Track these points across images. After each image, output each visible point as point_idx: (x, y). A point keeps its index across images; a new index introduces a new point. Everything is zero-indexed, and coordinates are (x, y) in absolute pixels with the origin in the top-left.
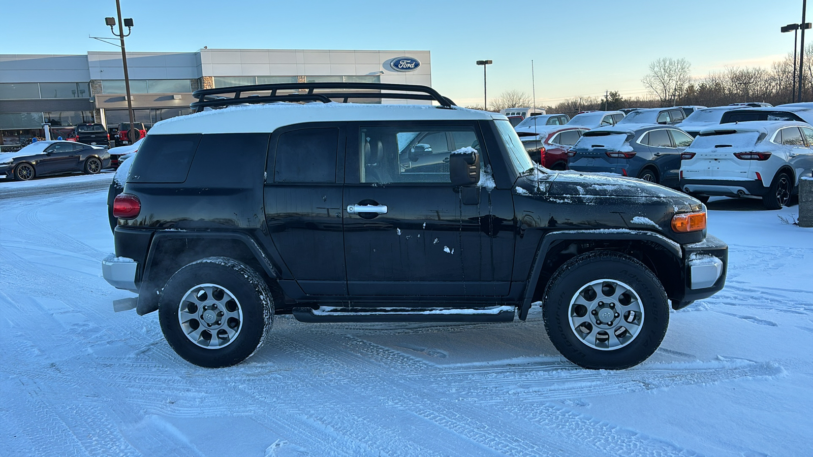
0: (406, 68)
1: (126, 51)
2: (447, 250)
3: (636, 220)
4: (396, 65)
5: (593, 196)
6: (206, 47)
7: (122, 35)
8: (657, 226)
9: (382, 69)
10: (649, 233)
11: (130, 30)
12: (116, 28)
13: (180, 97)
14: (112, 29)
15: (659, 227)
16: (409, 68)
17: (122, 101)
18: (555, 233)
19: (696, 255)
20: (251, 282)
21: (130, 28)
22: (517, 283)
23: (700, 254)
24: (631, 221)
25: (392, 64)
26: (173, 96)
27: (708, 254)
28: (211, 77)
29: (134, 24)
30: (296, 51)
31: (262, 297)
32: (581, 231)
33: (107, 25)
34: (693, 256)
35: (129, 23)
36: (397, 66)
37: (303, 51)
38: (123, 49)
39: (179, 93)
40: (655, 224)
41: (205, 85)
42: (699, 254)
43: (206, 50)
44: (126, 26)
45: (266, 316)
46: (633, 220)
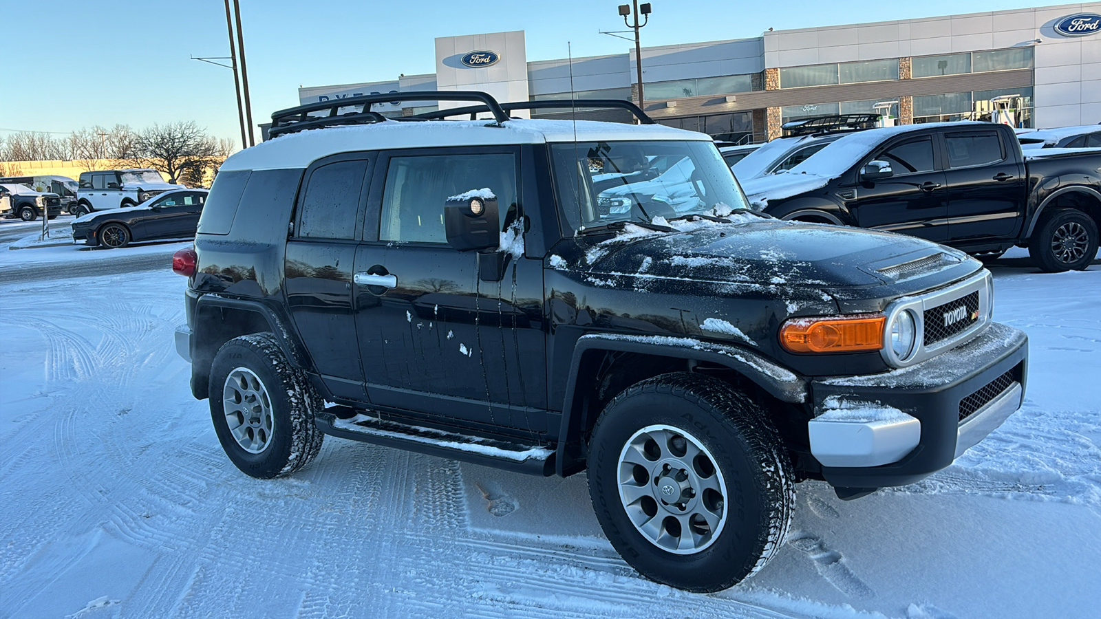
0: (1083, 31)
1: (641, 47)
2: (463, 350)
3: (709, 324)
4: (1064, 27)
5: (655, 277)
6: (771, 29)
7: (637, 26)
8: (747, 338)
9: (1038, 36)
10: (724, 349)
11: (646, 18)
12: (631, 17)
13: (734, 98)
14: (626, 19)
15: (752, 339)
16: (1088, 30)
17: (664, 108)
18: (588, 336)
19: (840, 400)
20: (279, 371)
21: (646, 15)
22: (554, 413)
23: (850, 398)
24: (701, 326)
25: (1057, 26)
26: (725, 98)
27: (873, 402)
28: (776, 69)
29: (652, 11)
30: (898, 23)
31: (291, 393)
32: (625, 337)
33: (621, 15)
34: (831, 402)
35: (646, 9)
36: (1066, 29)
37: (910, 22)
38: (638, 44)
39: (732, 94)
40: (742, 335)
41: (768, 80)
42: (848, 399)
43: (771, 33)
44: (642, 13)
45: (295, 418)
46: (703, 324)
